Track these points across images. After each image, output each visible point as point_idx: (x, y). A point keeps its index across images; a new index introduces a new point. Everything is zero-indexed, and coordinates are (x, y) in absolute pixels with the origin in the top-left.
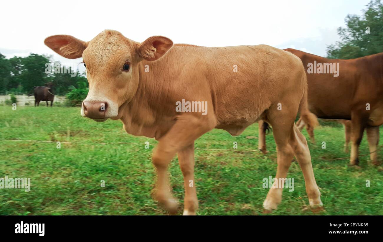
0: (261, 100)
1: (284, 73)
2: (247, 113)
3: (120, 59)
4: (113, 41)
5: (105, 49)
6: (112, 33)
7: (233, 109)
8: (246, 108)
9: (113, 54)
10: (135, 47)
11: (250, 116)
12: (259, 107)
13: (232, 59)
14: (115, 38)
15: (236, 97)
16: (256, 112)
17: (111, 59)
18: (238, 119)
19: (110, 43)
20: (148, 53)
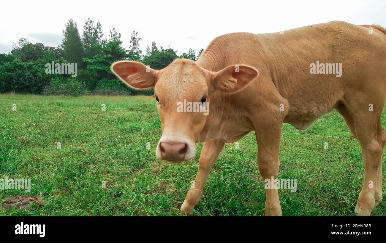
0: (331, 90)
1: (358, 58)
2: (314, 106)
3: (198, 92)
4: (189, 72)
5: (181, 81)
6: (187, 63)
7: (298, 101)
8: (313, 100)
9: (191, 86)
10: (211, 78)
11: (319, 109)
12: (329, 98)
13: (293, 45)
14: (191, 69)
15: (300, 87)
16: (326, 105)
17: (189, 93)
18: (303, 114)
19: (186, 74)
20: (226, 84)
